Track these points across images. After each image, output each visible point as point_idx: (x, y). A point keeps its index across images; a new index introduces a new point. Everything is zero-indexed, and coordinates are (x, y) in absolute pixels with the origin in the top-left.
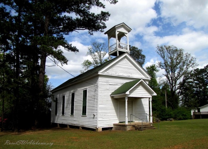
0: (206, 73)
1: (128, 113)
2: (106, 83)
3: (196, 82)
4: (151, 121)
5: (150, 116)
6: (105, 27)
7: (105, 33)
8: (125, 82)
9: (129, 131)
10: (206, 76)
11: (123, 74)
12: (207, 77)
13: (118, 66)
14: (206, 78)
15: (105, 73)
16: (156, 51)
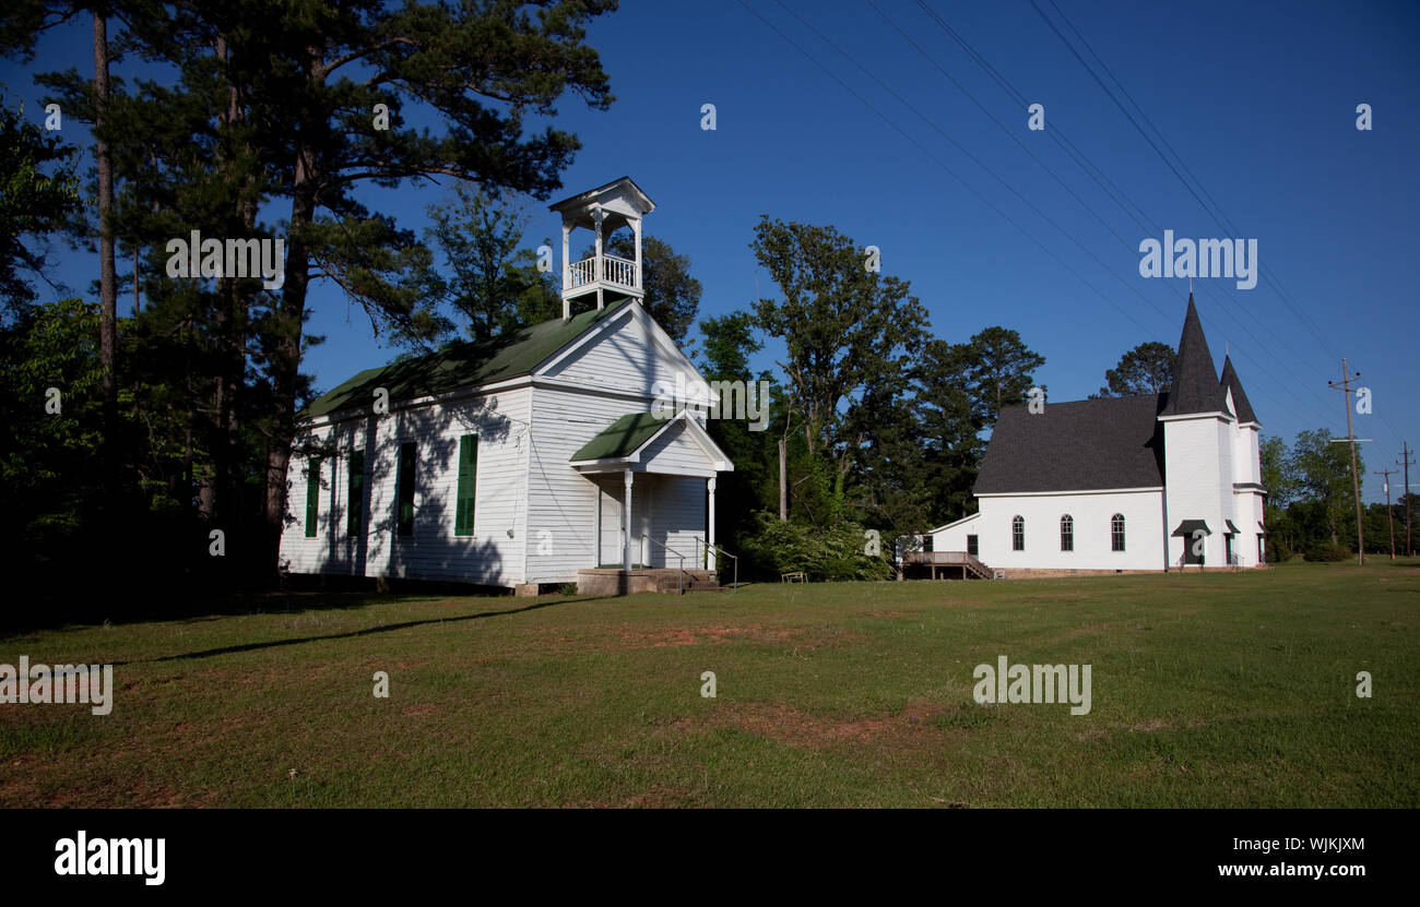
0: (978, 368)
1: (632, 527)
2: (556, 416)
3: (929, 405)
4: (712, 566)
5: (707, 547)
6: (556, 184)
7: (552, 208)
8: (623, 415)
9: (637, 593)
10: (976, 384)
11: (619, 381)
12: (980, 388)
13: (602, 349)
14: (975, 392)
15: (556, 380)
16: (750, 246)
